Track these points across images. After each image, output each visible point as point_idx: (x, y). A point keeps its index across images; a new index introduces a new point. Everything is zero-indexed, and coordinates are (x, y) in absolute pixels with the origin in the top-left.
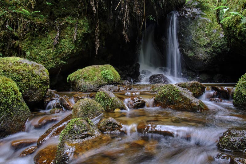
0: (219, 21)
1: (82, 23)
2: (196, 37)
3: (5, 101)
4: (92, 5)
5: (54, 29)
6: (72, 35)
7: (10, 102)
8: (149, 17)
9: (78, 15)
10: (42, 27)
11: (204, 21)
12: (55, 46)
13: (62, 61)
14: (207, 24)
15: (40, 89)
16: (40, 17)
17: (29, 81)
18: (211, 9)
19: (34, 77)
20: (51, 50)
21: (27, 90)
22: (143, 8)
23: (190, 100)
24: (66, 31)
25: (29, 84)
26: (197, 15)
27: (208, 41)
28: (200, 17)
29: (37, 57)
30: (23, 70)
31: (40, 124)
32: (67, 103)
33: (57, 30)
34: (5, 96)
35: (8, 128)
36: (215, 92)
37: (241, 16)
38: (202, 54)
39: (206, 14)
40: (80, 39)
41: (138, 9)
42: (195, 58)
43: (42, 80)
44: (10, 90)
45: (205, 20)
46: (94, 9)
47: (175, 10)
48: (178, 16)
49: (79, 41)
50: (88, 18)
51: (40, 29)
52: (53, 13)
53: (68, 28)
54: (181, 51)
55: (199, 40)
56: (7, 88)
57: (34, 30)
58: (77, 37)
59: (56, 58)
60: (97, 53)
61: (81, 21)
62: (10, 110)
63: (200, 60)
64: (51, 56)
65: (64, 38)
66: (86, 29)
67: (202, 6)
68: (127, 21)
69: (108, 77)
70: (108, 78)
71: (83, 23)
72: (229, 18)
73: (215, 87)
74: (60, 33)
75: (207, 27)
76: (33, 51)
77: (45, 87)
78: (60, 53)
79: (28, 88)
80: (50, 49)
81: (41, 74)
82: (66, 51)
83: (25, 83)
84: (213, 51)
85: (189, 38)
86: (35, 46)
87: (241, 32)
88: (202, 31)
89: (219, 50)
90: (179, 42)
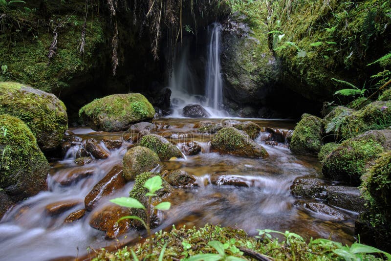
0: (271, 47)
1: (92, 27)
2: (242, 61)
3: (20, 152)
4: (109, 3)
5: (47, 32)
6: (78, 43)
7: (26, 153)
8: (186, 27)
9: (85, 13)
10: (28, 27)
11: (252, 42)
12: (51, 59)
13: (61, 83)
14: (255, 45)
15: (56, 131)
16: (24, 11)
17: (42, 120)
18: (260, 27)
19: (48, 114)
20: (44, 65)
21: (40, 132)
22: (180, 15)
23: (252, 146)
24: (68, 37)
25: (43, 125)
26: (244, 32)
27: (255, 67)
28: (247, 36)
29: (21, 74)
30: (34, 105)
31: (69, 180)
32: (98, 150)
33: (53, 35)
34: (19, 145)
35: (26, 188)
36: (269, 134)
37: (297, 48)
38: (248, 82)
39: (255, 33)
40: (90, 52)
41: (172, 15)
42: (240, 87)
43: (59, 118)
44: (24, 135)
45: (254, 40)
46: (112, 8)
47: (218, 22)
48: (221, 31)
49: (89, 53)
50: (100, 20)
51: (24, 31)
52: (45, 6)
53: (71, 32)
54: (224, 77)
55: (245, 65)
56: (19, 132)
57: (14, 30)
58: (85, 47)
59: (53, 78)
60: (114, 73)
61: (91, 24)
62: (26, 164)
63: (245, 90)
64: (44, 73)
65: (65, 48)
66: (99, 36)
67: (250, 22)
68: (157, 29)
69: (141, 111)
70: (140, 113)
71: (94, 27)
72: (284, 47)
73: (271, 129)
74: (58, 40)
75: (255, 49)
76: (13, 65)
77: (62, 128)
78: (59, 71)
79: (41, 130)
80: (42, 64)
81: (57, 109)
82: (69, 68)
83: (38, 123)
84: (260, 79)
85: (234, 62)
86: (17, 56)
87: (295, 66)
88: (249, 54)
89: (267, 79)
90: (222, 65)
